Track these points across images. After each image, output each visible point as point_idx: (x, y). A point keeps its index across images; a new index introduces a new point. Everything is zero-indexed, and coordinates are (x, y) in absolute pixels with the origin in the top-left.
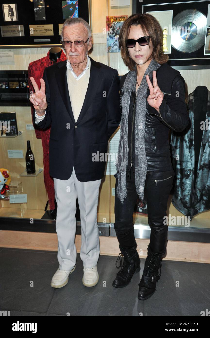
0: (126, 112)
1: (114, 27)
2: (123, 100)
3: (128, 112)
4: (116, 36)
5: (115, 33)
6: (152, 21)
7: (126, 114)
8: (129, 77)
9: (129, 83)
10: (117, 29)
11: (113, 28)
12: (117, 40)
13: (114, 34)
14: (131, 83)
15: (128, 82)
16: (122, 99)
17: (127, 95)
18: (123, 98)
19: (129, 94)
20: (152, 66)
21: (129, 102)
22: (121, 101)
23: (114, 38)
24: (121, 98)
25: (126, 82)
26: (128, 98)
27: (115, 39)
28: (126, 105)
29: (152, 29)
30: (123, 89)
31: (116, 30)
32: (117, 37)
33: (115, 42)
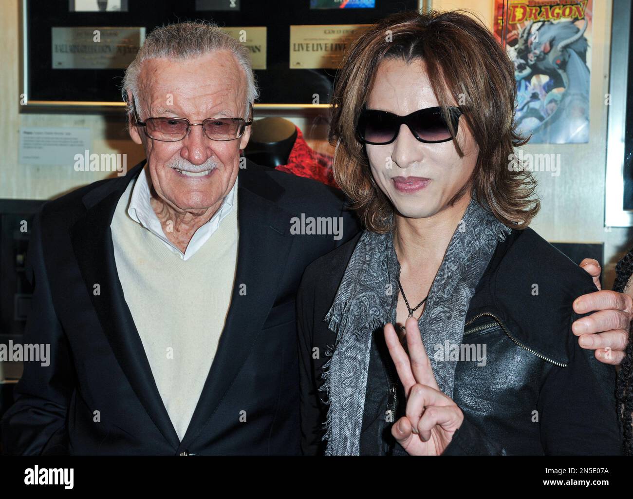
0: (350, 425)
1: (526, 41)
2: (334, 368)
3: (357, 423)
4: (534, 80)
5: (531, 67)
6: (476, 50)
7: (348, 433)
8: (365, 263)
9: (366, 290)
10: (542, 48)
11: (523, 47)
12: (539, 92)
13: (528, 71)
14: (372, 289)
15: (361, 285)
16: (333, 360)
17: (355, 347)
18: (335, 358)
19: (366, 343)
20: (476, 226)
21: (366, 379)
22: (327, 369)
23: (526, 87)
24: (331, 357)
25: (349, 285)
26: (359, 357)
27: (530, 87)
28: (349, 390)
29: (473, 83)
30: (333, 317)
31: (537, 52)
32: (540, 82)
33: (528, 103)
